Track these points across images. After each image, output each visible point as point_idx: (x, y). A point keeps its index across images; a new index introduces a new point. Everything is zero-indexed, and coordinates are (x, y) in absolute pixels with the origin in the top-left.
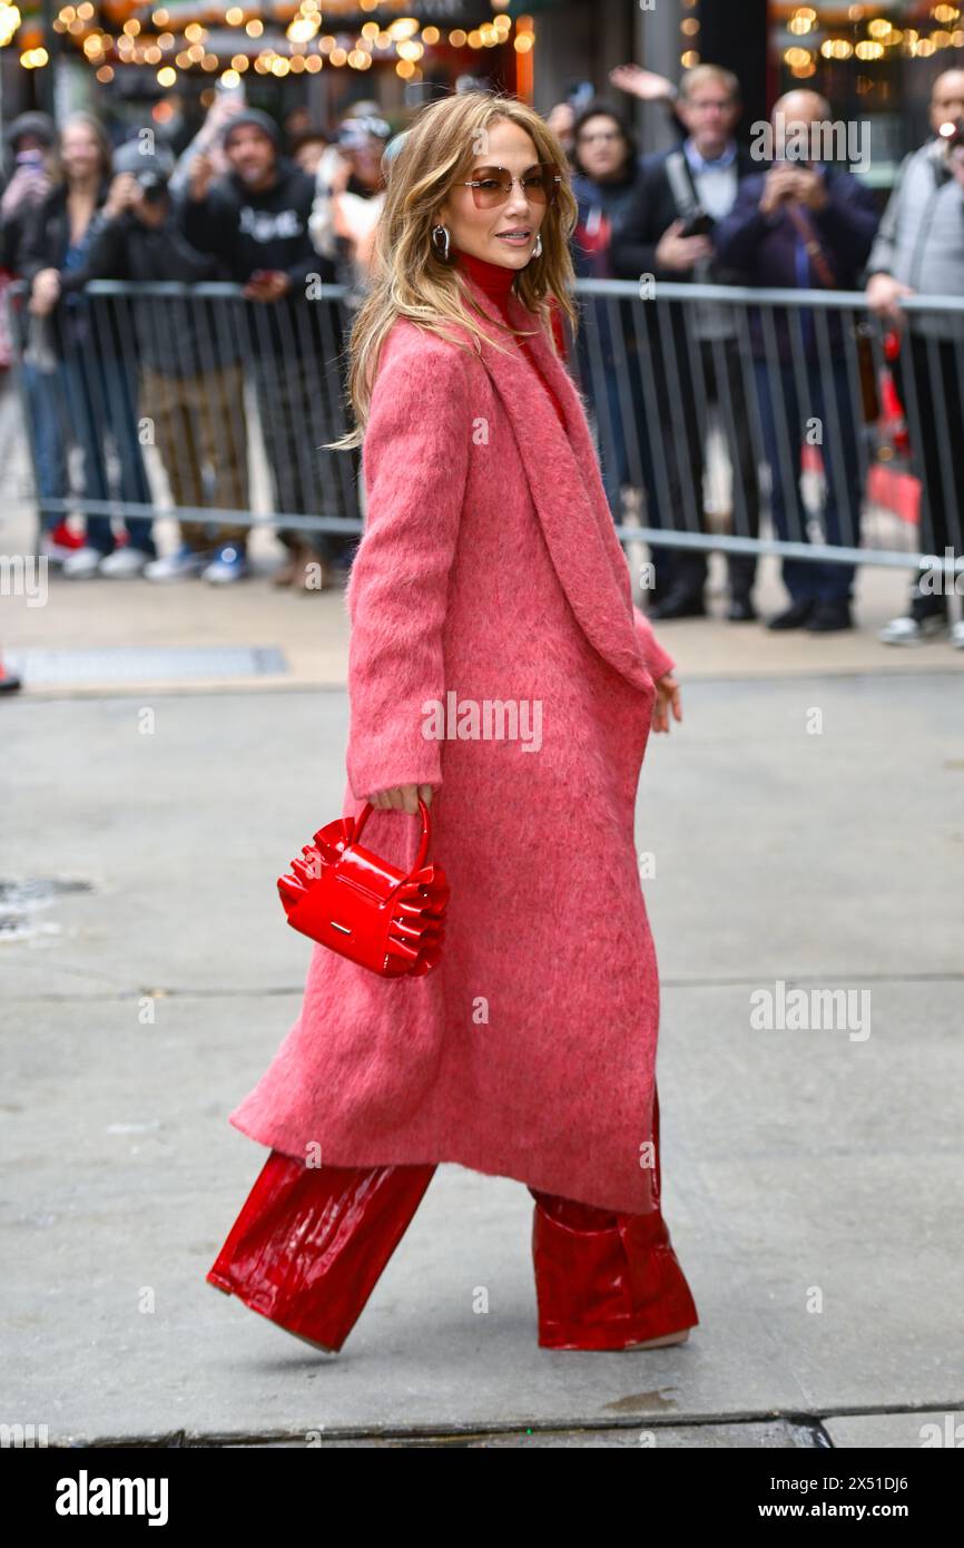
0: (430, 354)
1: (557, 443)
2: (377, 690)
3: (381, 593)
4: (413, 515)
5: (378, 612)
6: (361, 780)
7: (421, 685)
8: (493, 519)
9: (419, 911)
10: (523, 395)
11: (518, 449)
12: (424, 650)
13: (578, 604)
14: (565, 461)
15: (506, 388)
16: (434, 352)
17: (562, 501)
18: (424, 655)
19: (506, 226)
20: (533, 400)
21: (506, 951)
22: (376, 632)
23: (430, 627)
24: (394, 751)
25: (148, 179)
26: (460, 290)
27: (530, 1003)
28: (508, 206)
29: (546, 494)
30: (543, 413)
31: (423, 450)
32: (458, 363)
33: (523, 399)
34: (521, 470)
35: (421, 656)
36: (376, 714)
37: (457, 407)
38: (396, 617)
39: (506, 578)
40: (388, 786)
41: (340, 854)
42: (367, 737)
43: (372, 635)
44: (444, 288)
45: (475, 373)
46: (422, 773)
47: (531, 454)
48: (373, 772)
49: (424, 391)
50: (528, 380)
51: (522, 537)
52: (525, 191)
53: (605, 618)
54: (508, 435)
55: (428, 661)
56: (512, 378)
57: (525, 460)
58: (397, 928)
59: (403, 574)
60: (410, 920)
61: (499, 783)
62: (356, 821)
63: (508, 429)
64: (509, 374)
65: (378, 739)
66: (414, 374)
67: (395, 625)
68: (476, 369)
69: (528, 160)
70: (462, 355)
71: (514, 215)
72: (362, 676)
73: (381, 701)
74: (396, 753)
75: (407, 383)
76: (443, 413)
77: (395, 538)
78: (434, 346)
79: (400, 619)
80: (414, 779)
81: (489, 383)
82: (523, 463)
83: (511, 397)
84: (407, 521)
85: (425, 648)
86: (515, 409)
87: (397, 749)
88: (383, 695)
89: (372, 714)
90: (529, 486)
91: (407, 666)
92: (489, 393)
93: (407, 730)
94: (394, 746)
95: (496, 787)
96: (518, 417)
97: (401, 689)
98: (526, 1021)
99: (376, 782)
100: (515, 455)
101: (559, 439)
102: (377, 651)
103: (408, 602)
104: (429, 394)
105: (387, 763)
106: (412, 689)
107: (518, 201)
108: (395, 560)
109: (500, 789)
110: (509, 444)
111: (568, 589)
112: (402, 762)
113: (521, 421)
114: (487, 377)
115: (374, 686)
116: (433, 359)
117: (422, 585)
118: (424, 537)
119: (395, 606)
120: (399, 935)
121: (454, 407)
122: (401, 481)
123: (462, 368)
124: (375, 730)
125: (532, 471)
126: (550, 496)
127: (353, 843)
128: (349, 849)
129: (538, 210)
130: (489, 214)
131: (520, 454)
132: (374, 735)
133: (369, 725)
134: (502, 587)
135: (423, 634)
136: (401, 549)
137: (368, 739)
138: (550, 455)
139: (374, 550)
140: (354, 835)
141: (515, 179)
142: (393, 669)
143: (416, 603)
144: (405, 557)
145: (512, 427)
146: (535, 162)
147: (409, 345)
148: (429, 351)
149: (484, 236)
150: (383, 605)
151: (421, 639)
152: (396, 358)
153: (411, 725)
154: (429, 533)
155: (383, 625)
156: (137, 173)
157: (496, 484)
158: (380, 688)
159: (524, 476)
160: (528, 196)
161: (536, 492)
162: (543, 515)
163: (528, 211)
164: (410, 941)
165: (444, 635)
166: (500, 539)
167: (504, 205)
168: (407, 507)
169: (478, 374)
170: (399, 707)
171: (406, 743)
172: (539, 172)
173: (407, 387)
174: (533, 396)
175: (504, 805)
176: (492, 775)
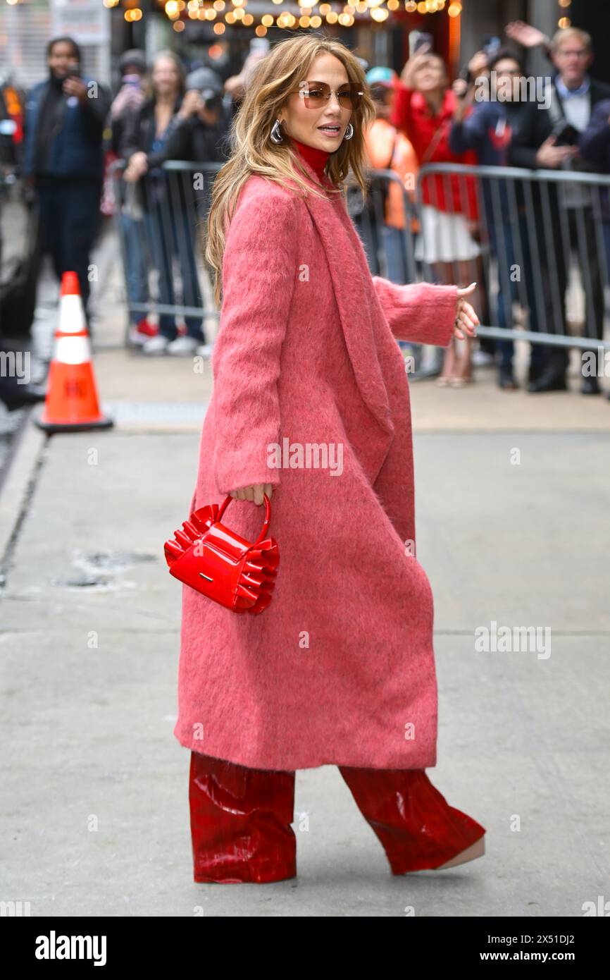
0: (274, 198)
1: (352, 264)
2: (237, 421)
3: (240, 355)
4: (262, 303)
5: (238, 369)
6: (226, 481)
7: (266, 418)
8: (306, 311)
9: (261, 568)
10: (332, 232)
11: (328, 266)
12: (268, 394)
13: (359, 371)
14: (357, 277)
15: (322, 225)
16: (277, 197)
17: (353, 302)
18: (269, 398)
19: (325, 121)
20: (338, 235)
21: (327, 598)
22: (237, 382)
23: (272, 380)
24: (249, 461)
25: (208, 94)
26: (291, 158)
27: (347, 629)
28: (327, 108)
29: (345, 298)
30: (345, 244)
31: (267, 262)
32: (292, 205)
33: (333, 234)
34: (329, 280)
35: (266, 399)
36: (237, 437)
37: (290, 234)
38: (251, 372)
39: (312, 350)
40: (246, 484)
41: (208, 528)
42: (230, 452)
43: (234, 383)
44: (282, 157)
45: (302, 213)
46: (268, 476)
47: (337, 270)
48: (235, 476)
49: (269, 221)
50: (335, 222)
51: (324, 324)
52: (339, 99)
53: (374, 382)
54: (322, 256)
55: (270, 402)
56: (326, 219)
57: (333, 274)
58: (244, 578)
59: (255, 343)
60: (254, 574)
61: (316, 485)
62: (220, 507)
63: (323, 253)
64: (324, 217)
65: (238, 453)
66: (263, 210)
67: (249, 378)
68: (304, 211)
69: (341, 80)
70: (295, 200)
71: (330, 115)
72: (226, 411)
73: (240, 428)
74: (251, 463)
75: (258, 215)
76: (280, 237)
77: (249, 319)
78: (277, 192)
79: (253, 373)
80: (263, 480)
81: (311, 221)
82: (331, 275)
83: (325, 231)
84: (258, 307)
85: (269, 394)
86: (328, 240)
87: (252, 460)
88: (241, 424)
89: (234, 436)
90: (334, 292)
91: (257, 405)
92: (310, 228)
93: (258, 447)
94: (250, 457)
95: (314, 488)
96: (329, 244)
97: (253, 420)
98: (345, 641)
99: (237, 482)
100: (326, 270)
101: (354, 263)
102: (238, 395)
103: (257, 362)
104: (272, 223)
105: (245, 469)
106: (260, 420)
107: (333, 105)
108: (249, 335)
109: (317, 489)
110: (323, 263)
111: (354, 361)
112: (255, 468)
113: (331, 247)
114: (309, 217)
115: (235, 418)
116: (277, 201)
117: (267, 351)
118: (268, 320)
119: (250, 365)
120: (247, 584)
121: (288, 234)
122: (253, 282)
123: (294, 209)
124: (236, 447)
125: (337, 281)
126: (347, 299)
127: (217, 521)
128: (214, 525)
129: (346, 113)
130: (313, 112)
131: (329, 270)
132: (235, 451)
133: (232, 444)
134: (309, 356)
135: (268, 383)
136: (254, 327)
137: (231, 453)
138: (348, 272)
139: (235, 328)
140: (218, 516)
141: (333, 91)
142: (248, 406)
143: (264, 363)
144: (256, 332)
145: (325, 251)
146: (346, 81)
147: (259, 191)
148: (274, 195)
149: (310, 128)
150: (241, 364)
151: (267, 388)
152: (251, 199)
153: (261, 444)
154: (272, 318)
155: (242, 377)
156: (201, 90)
157: (311, 289)
158: (239, 419)
159: (331, 285)
160: (340, 103)
161: (338, 295)
162: (342, 311)
163: (340, 112)
164: (254, 589)
165: (278, 385)
166: (310, 324)
167: (324, 107)
168: (258, 299)
169: (304, 214)
170: (252, 432)
171: (258, 456)
172: (349, 88)
173: (258, 217)
174: (338, 233)
175: (320, 500)
176: (312, 481)
